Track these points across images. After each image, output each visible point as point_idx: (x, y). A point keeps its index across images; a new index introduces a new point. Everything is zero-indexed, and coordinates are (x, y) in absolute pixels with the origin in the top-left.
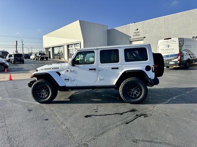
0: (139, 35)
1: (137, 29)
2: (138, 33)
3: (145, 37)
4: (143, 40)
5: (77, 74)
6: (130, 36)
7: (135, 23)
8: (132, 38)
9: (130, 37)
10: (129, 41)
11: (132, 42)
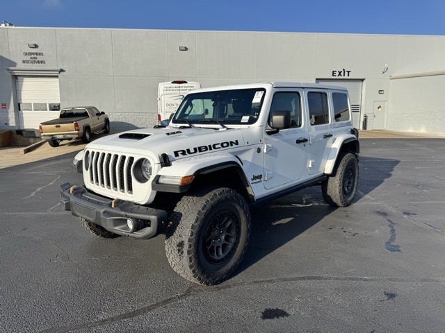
0: (42, 62)
1: (36, 46)
2: (38, 57)
3: (62, 71)
4: (57, 77)
5: (276, 157)
6: (12, 59)
7: (11, 25)
8: (18, 67)
9: (14, 64)
10: (9, 75)
11: (19, 78)
